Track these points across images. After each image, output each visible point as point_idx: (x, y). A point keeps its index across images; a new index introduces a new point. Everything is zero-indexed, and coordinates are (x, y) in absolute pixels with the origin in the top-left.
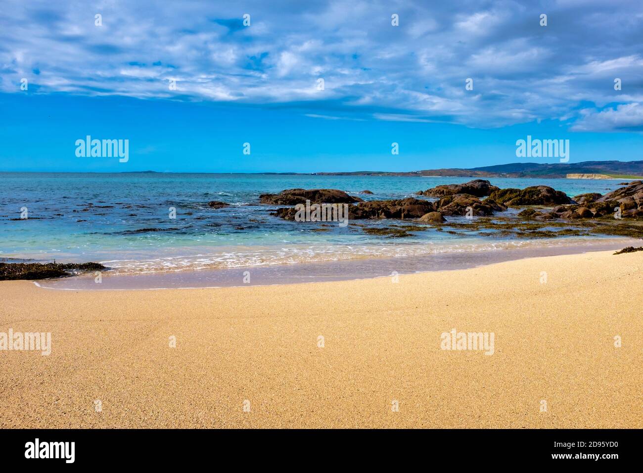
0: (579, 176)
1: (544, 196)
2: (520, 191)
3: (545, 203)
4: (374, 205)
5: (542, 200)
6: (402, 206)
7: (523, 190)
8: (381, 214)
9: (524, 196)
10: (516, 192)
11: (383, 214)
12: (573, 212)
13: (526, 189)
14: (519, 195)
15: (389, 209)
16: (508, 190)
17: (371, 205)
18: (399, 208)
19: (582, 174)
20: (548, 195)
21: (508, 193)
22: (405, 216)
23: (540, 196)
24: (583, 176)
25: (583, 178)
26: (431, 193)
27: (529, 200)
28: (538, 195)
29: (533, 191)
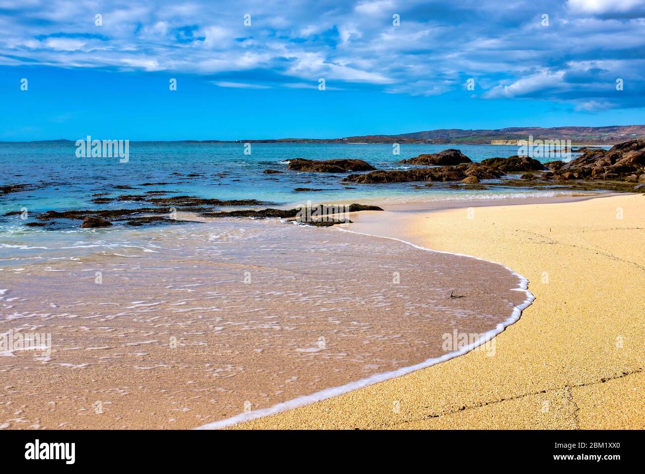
0: (504, 142)
1: (525, 163)
2: (505, 159)
3: (526, 169)
4: (422, 172)
5: (523, 167)
6: (442, 172)
7: (508, 159)
8: (428, 178)
9: (508, 164)
10: (503, 160)
11: (430, 178)
12: (561, 176)
13: (510, 158)
14: (505, 163)
15: (433, 174)
16: (495, 159)
17: (419, 172)
18: (440, 174)
19: (506, 141)
20: (528, 162)
21: (496, 161)
22: (447, 180)
23: (521, 163)
24: (507, 142)
25: (507, 144)
26: (416, 161)
27: (513, 167)
28: (520, 163)
29: (516, 160)
